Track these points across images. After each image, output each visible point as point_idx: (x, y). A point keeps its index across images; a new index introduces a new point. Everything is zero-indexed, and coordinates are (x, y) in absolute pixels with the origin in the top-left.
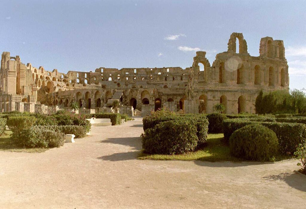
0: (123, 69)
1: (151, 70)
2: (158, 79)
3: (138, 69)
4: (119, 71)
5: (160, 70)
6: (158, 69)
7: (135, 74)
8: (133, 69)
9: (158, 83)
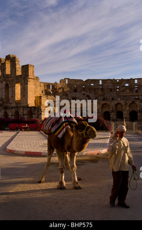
0: (88, 80)
1: (118, 81)
2: (128, 91)
3: (103, 81)
4: (84, 82)
5: (128, 81)
6: (125, 80)
7: (100, 85)
8: (98, 81)
9: (128, 94)
